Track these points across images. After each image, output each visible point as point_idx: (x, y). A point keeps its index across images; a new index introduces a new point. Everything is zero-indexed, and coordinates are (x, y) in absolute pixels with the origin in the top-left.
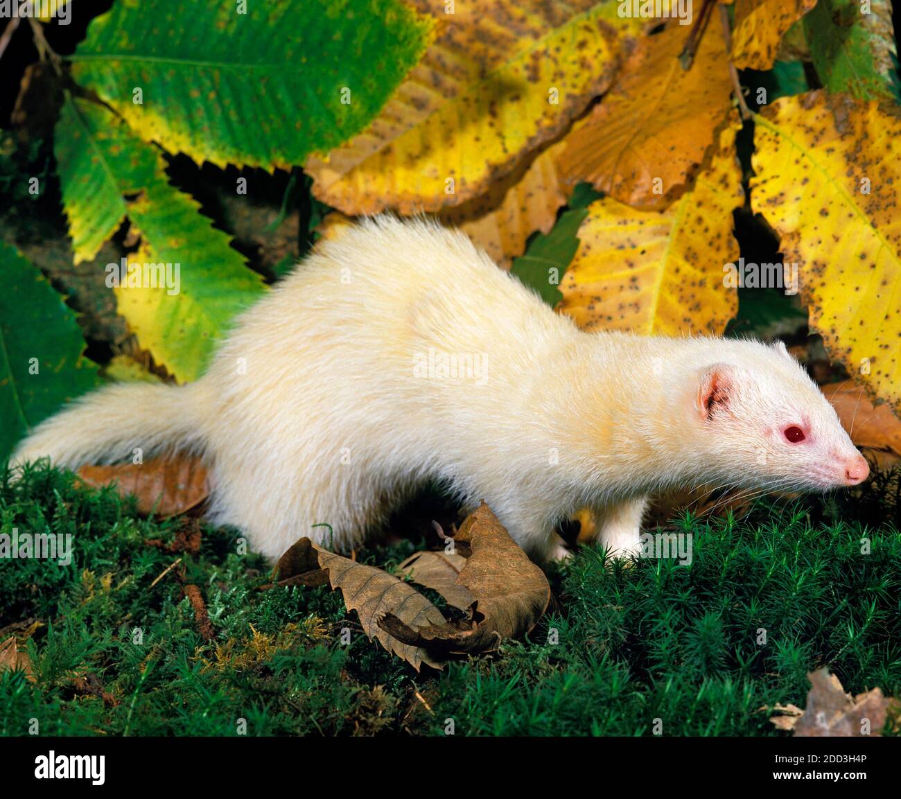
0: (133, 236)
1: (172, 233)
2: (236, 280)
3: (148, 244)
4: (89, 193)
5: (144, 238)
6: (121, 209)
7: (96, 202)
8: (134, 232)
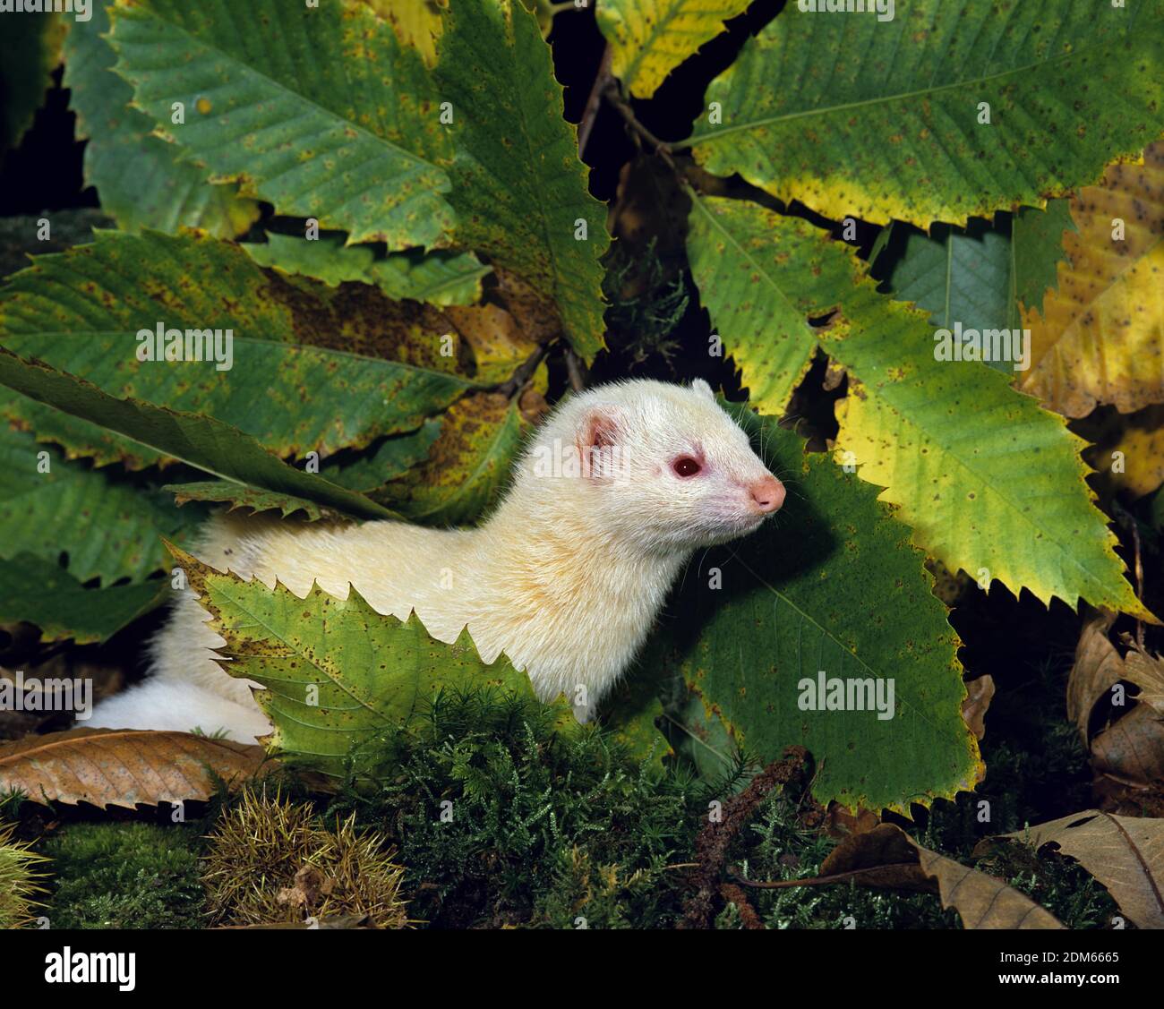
0: (834, 374)
1: (891, 360)
2: (1001, 410)
3: (859, 382)
4: (757, 323)
5: (850, 374)
6: (809, 340)
7: (769, 335)
8: (836, 368)
